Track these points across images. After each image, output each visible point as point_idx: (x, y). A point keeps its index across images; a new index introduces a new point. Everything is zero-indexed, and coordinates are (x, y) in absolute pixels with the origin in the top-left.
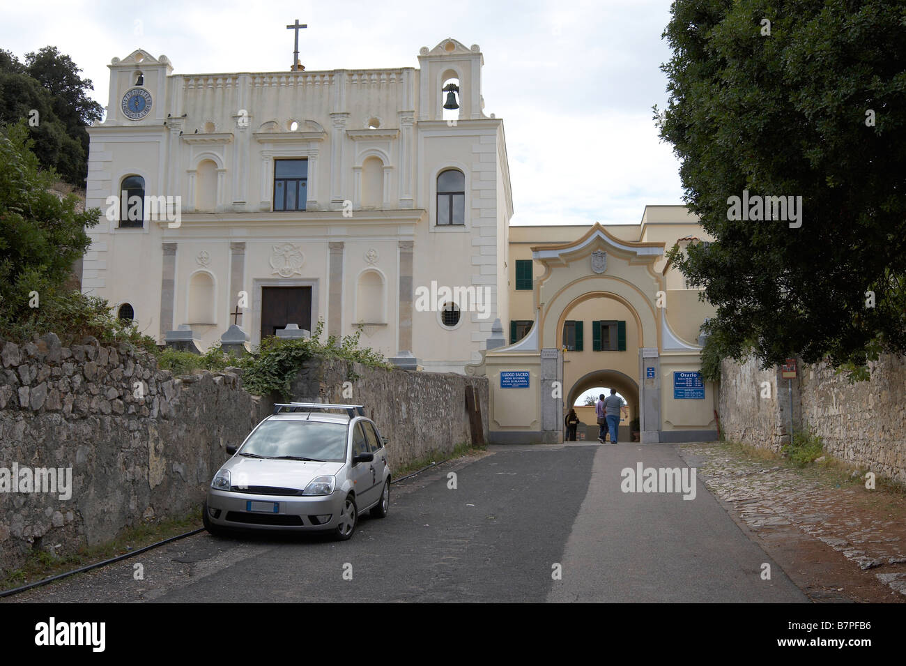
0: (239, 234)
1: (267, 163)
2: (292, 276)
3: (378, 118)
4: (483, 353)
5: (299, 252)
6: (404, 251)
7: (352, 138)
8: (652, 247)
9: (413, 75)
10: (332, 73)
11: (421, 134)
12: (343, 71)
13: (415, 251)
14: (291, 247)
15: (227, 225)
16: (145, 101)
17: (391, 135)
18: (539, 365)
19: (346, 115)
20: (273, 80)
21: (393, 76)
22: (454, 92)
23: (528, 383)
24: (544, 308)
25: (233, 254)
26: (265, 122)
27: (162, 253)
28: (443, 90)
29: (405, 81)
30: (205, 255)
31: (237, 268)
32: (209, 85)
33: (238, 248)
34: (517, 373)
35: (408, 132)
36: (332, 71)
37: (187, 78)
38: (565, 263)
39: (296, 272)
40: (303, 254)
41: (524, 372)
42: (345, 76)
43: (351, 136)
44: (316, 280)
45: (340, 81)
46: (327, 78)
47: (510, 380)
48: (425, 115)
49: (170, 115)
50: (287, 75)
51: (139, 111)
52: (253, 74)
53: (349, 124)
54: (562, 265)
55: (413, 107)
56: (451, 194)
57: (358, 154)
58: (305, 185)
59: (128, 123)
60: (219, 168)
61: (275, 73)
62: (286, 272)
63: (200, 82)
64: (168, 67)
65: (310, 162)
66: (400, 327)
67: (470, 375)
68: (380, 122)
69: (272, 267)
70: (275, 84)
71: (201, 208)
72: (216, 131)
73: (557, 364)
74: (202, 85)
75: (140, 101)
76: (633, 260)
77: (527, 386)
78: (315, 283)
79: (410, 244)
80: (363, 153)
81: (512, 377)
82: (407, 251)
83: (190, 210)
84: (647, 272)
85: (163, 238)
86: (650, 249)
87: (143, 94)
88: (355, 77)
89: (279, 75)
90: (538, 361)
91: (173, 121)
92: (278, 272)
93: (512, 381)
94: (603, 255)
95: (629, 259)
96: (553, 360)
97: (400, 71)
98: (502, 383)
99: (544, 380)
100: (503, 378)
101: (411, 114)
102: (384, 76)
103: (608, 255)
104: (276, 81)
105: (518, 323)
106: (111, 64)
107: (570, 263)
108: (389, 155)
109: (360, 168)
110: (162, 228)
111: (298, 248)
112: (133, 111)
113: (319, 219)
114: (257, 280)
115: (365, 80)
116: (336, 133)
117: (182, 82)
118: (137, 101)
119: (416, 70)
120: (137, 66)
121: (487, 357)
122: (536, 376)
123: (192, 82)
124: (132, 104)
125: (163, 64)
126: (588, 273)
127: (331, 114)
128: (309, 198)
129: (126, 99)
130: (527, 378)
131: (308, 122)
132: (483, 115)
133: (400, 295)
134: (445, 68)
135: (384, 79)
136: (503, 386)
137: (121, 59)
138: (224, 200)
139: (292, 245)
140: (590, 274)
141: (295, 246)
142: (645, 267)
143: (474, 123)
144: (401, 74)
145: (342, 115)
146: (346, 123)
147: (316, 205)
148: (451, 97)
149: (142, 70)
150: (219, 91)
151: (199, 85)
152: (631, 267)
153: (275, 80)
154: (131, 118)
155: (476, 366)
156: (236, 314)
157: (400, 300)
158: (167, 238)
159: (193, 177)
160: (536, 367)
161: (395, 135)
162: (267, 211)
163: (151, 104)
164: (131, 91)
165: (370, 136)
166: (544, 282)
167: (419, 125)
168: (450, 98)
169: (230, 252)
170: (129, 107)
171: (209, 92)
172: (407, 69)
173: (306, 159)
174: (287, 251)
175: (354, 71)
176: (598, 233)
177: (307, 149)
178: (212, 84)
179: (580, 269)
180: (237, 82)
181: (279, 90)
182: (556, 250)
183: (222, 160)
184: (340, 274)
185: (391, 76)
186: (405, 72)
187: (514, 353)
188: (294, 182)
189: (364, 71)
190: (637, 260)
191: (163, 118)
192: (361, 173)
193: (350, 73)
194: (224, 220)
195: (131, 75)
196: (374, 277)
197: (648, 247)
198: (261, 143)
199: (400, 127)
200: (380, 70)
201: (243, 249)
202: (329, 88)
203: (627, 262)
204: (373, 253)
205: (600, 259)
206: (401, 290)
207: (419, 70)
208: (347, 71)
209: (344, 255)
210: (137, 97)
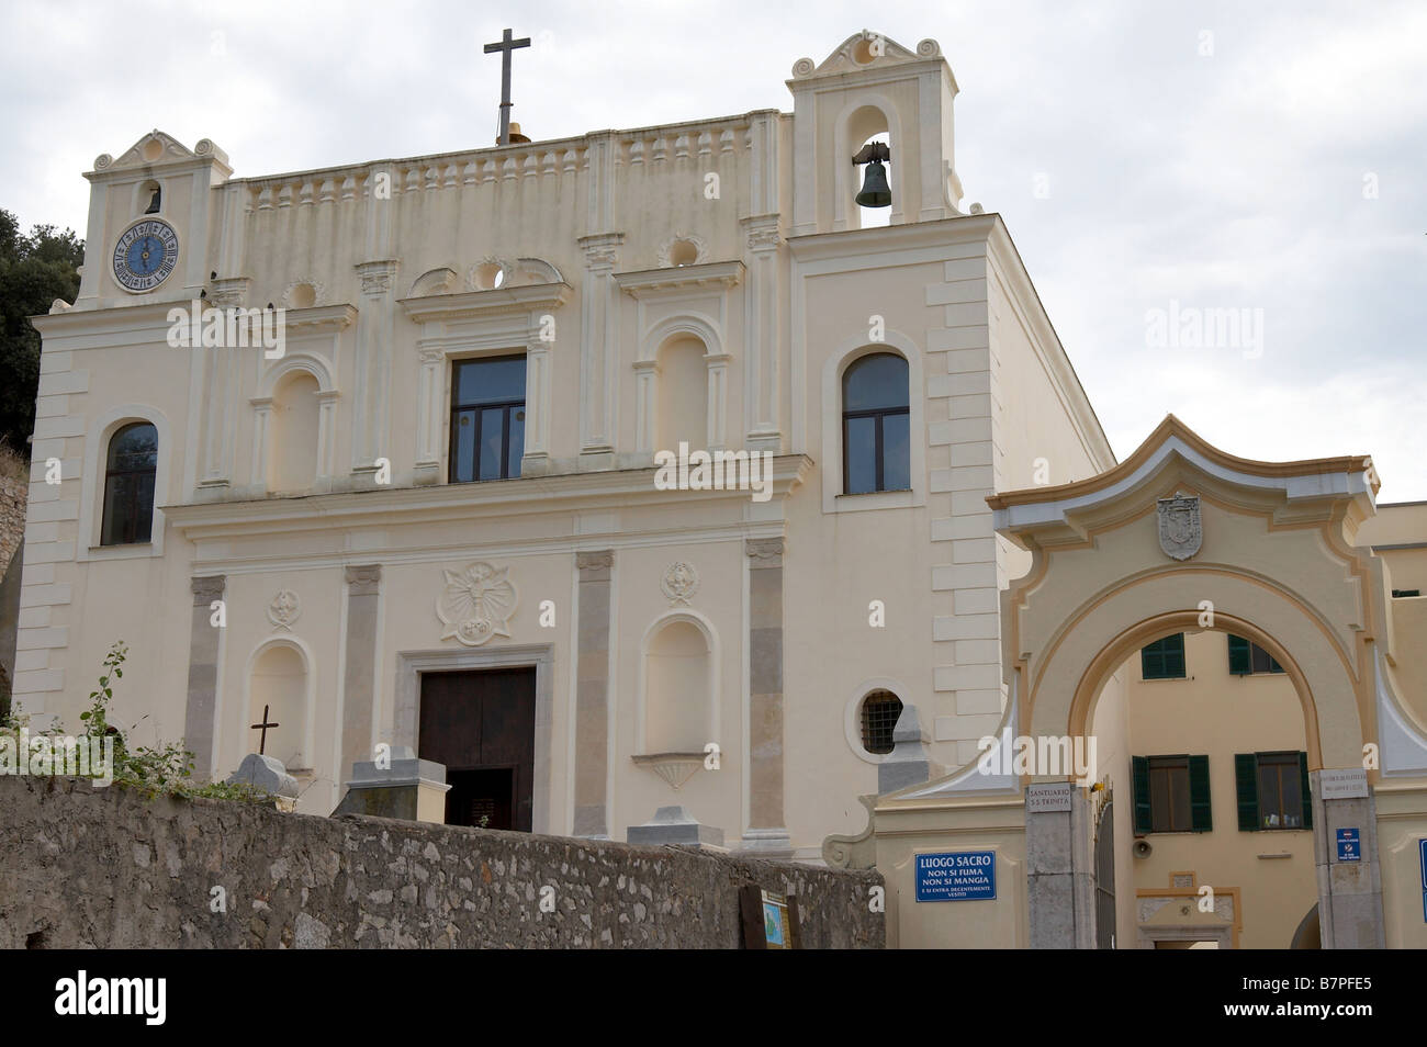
0: (365, 547)
1: (432, 369)
2: (487, 642)
3: (693, 239)
4: (870, 802)
5: (505, 582)
6: (762, 565)
7: (629, 293)
8: (1330, 471)
9: (776, 129)
10: (582, 143)
11: (800, 270)
12: (608, 134)
13: (786, 563)
14: (487, 571)
15: (337, 525)
16: (163, 248)
17: (725, 279)
18: (1020, 830)
19: (615, 240)
20: (447, 173)
21: (730, 135)
22: (883, 163)
23: (992, 884)
24: (1032, 665)
25: (351, 596)
26: (427, 271)
27: (192, 601)
28: (855, 161)
29: (755, 144)
30: (287, 601)
31: (361, 628)
32: (303, 197)
33: (365, 579)
34: (963, 855)
35: (765, 269)
36: (582, 139)
37: (256, 185)
38: (1084, 535)
39: (501, 632)
40: (513, 584)
41: (982, 855)
42: (614, 147)
43: (631, 288)
44: (545, 649)
45: (602, 160)
46: (571, 156)
47: (943, 878)
48: (809, 221)
49: (214, 275)
50: (481, 156)
51: (151, 272)
52: (402, 162)
53: (624, 259)
54: (1079, 543)
55: (776, 208)
56: (879, 414)
57: (645, 330)
58: (521, 416)
59: (128, 302)
60: (323, 390)
61: (451, 155)
62: (474, 630)
63: (283, 193)
64: (213, 165)
65: (531, 361)
66: (753, 759)
67: (839, 866)
68: (700, 249)
69: (444, 624)
70: (453, 183)
71: (283, 487)
72: (318, 303)
73: (1071, 829)
74: (288, 198)
75: (152, 249)
76: (1281, 514)
77: (990, 894)
78: (543, 657)
79: (774, 547)
80: (657, 328)
81: (948, 869)
82: (768, 564)
83: (256, 493)
84: (1322, 547)
85: (194, 565)
86: (1326, 478)
87: (160, 233)
88: (638, 147)
89: (461, 158)
90: (1017, 820)
91: (223, 288)
92: (456, 632)
93: (948, 882)
94: (1189, 506)
95: (1268, 514)
96: (1059, 817)
97: (743, 123)
98: (920, 886)
99: (1037, 875)
100: (921, 874)
101: (771, 222)
102: (707, 138)
103: (1202, 504)
104: (455, 173)
105: (1155, 764)
106: (91, 169)
107: (1101, 538)
108: (719, 327)
109: (651, 365)
110: (192, 541)
111: (504, 571)
112: (139, 274)
113: (550, 495)
114: (408, 656)
115: (660, 151)
116: (594, 286)
117: (244, 196)
118: (147, 249)
119: (784, 116)
120: (148, 169)
121: (879, 813)
122: (1014, 863)
123: (268, 194)
124: (136, 256)
125: (206, 157)
126: (1149, 560)
127: (580, 240)
128: (530, 447)
129: (122, 246)
130: (989, 871)
131: (525, 264)
132: (956, 212)
133: (753, 680)
134: (857, 102)
135: (706, 146)
136: (923, 895)
137: (116, 156)
138: (330, 469)
139: (490, 567)
140: (1159, 562)
141: (496, 567)
142: (1317, 532)
143: (929, 229)
144: (747, 128)
145: (606, 241)
146: (617, 257)
147: (547, 463)
148: (877, 174)
149: (158, 177)
150: (325, 210)
151: (282, 199)
152: (1273, 534)
153: (452, 171)
154: (131, 289)
155: (852, 842)
156: (265, 726)
157: (754, 690)
158: (204, 564)
159: (263, 415)
160: (1014, 838)
161: (734, 278)
162: (431, 484)
163: (175, 253)
164: (133, 228)
165: (673, 285)
166: (1029, 594)
167: (795, 247)
168: (871, 178)
169: (345, 590)
170: (130, 264)
171: (303, 213)
172: (761, 114)
173: (521, 356)
174: (476, 581)
175: (635, 132)
176: (1173, 444)
177: (524, 328)
178: (309, 196)
179: (1130, 551)
180: (366, 184)
181: (459, 197)
182: (1055, 500)
183: (329, 369)
184: (605, 630)
185: (723, 137)
186: (756, 123)
187: (949, 800)
188: (499, 413)
189: (658, 129)
190: (1290, 515)
191: (202, 282)
192: (653, 378)
193: (626, 138)
194: (329, 513)
195: (135, 191)
196: (686, 636)
197: (1320, 472)
198: (419, 323)
199: (747, 257)
200: (696, 124)
201: (376, 581)
202: (576, 176)
203: (1261, 522)
204: (682, 575)
205: (1180, 518)
206: (754, 665)
207: (792, 116)
208: (618, 133)
209: (612, 583)
210: (148, 238)
